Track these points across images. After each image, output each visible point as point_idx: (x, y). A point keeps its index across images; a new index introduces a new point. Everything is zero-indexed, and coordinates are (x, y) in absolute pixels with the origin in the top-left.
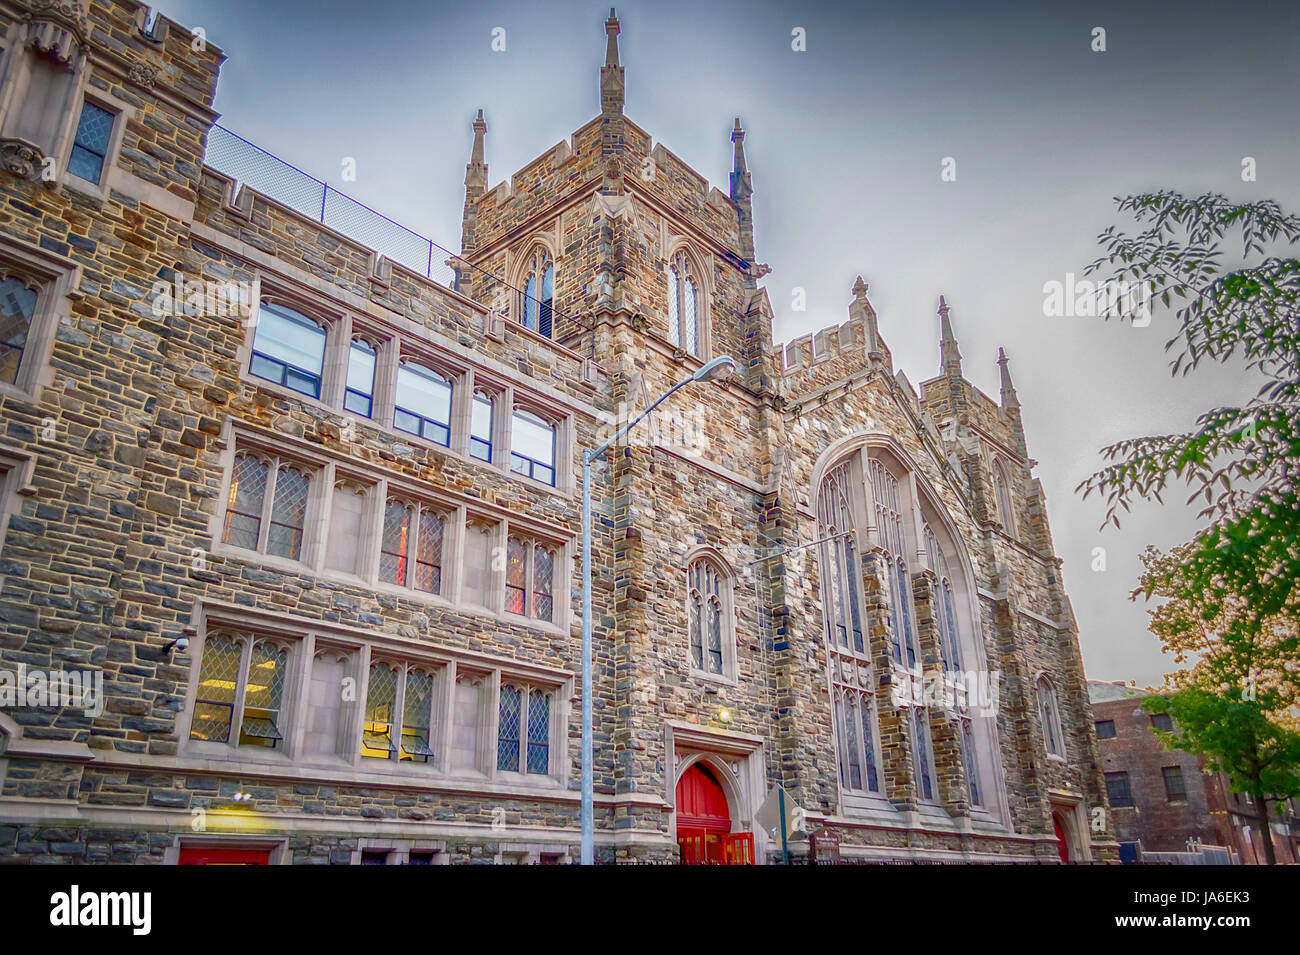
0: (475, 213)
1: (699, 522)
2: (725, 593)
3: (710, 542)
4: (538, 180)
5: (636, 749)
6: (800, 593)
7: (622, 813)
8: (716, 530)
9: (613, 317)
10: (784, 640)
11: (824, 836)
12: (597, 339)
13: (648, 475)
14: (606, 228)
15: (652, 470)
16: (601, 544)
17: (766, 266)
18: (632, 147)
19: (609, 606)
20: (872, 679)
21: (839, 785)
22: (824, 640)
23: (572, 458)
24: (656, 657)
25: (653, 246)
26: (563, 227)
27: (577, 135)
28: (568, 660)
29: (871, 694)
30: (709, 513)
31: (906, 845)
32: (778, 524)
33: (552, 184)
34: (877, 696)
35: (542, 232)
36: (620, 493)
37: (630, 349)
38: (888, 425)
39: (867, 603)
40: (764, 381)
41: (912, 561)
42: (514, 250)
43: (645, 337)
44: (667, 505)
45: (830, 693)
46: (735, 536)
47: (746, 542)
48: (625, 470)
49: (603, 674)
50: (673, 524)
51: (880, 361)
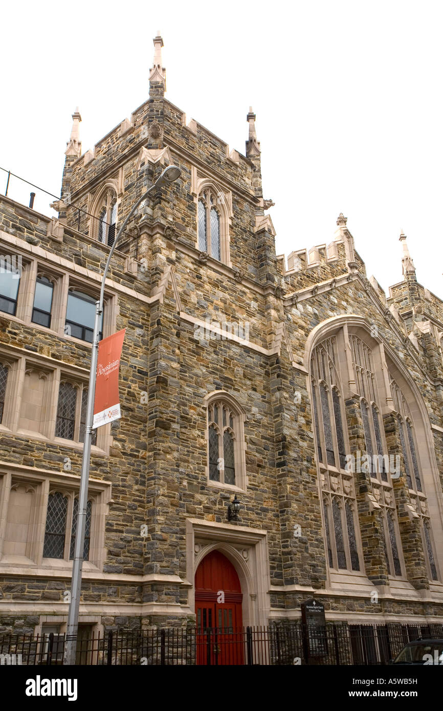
0: (71, 172)
1: (217, 374)
2: (237, 426)
3: (226, 388)
4: (109, 146)
5: (160, 540)
6: (295, 425)
7: (148, 590)
8: (231, 380)
9: (152, 229)
10: (282, 460)
11: (313, 605)
12: (139, 245)
13: (175, 338)
14: (149, 170)
15: (178, 335)
16: (137, 389)
17: (271, 201)
18: (171, 119)
19: (143, 433)
20: (353, 489)
21: (327, 566)
22: (315, 460)
23: (115, 326)
24: (178, 471)
25: (185, 184)
26: (124, 174)
27: (134, 114)
28: (107, 473)
29: (353, 500)
30: (226, 369)
31: (380, 611)
32: (278, 376)
33: (118, 147)
34: (358, 501)
35: (111, 179)
36: (153, 352)
37: (164, 251)
38: (364, 312)
39: (349, 434)
40: (270, 278)
41: (383, 406)
42: (93, 193)
43: (176, 243)
44: (192, 360)
45: (320, 498)
46: (245, 385)
47: (255, 390)
48: (157, 334)
49: (137, 483)
50: (197, 375)
51: (356, 268)
